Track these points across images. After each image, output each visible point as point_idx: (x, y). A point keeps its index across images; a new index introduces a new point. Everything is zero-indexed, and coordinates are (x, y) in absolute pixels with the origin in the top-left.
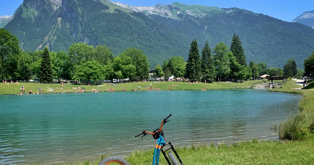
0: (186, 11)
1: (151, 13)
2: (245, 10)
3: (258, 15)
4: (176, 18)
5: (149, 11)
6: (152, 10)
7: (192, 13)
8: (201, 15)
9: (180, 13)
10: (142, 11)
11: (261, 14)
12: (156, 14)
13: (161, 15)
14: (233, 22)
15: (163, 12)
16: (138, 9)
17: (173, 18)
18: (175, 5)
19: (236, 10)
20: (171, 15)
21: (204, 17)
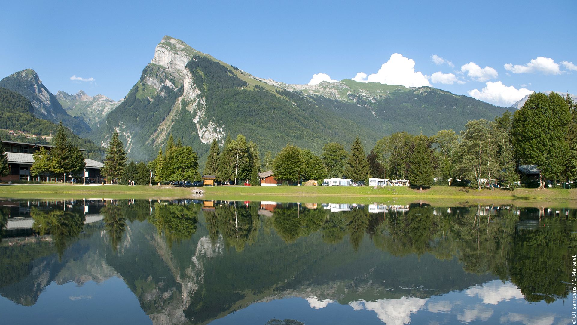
0: (359, 91)
1: (312, 92)
2: (441, 90)
3: (460, 98)
4: (345, 99)
5: (310, 90)
6: (314, 89)
7: (367, 94)
8: (380, 96)
9: (351, 93)
10: (300, 90)
11: (463, 96)
12: (318, 94)
13: (325, 96)
14: (423, 106)
15: (328, 92)
16: (294, 88)
17: (341, 99)
18: (344, 83)
19: (429, 90)
20: (338, 96)
21: (383, 98)
